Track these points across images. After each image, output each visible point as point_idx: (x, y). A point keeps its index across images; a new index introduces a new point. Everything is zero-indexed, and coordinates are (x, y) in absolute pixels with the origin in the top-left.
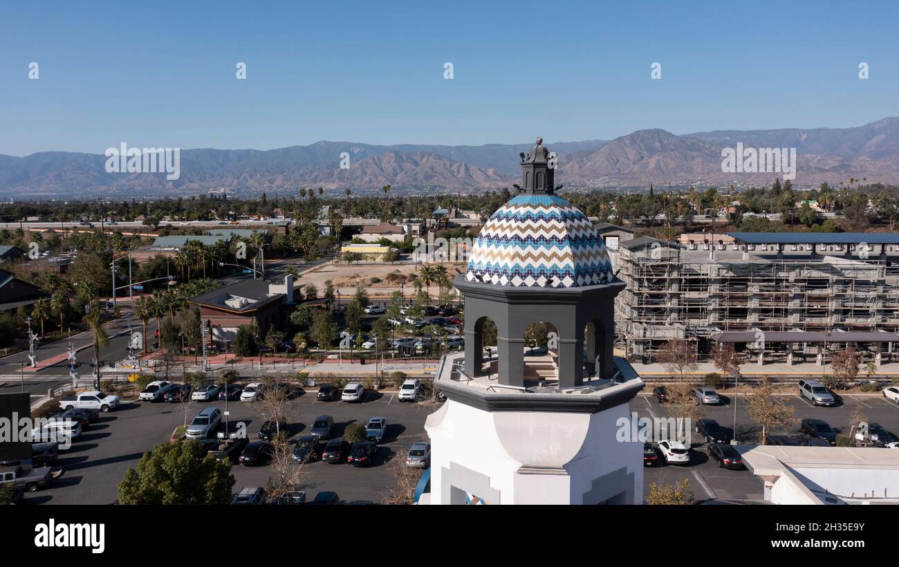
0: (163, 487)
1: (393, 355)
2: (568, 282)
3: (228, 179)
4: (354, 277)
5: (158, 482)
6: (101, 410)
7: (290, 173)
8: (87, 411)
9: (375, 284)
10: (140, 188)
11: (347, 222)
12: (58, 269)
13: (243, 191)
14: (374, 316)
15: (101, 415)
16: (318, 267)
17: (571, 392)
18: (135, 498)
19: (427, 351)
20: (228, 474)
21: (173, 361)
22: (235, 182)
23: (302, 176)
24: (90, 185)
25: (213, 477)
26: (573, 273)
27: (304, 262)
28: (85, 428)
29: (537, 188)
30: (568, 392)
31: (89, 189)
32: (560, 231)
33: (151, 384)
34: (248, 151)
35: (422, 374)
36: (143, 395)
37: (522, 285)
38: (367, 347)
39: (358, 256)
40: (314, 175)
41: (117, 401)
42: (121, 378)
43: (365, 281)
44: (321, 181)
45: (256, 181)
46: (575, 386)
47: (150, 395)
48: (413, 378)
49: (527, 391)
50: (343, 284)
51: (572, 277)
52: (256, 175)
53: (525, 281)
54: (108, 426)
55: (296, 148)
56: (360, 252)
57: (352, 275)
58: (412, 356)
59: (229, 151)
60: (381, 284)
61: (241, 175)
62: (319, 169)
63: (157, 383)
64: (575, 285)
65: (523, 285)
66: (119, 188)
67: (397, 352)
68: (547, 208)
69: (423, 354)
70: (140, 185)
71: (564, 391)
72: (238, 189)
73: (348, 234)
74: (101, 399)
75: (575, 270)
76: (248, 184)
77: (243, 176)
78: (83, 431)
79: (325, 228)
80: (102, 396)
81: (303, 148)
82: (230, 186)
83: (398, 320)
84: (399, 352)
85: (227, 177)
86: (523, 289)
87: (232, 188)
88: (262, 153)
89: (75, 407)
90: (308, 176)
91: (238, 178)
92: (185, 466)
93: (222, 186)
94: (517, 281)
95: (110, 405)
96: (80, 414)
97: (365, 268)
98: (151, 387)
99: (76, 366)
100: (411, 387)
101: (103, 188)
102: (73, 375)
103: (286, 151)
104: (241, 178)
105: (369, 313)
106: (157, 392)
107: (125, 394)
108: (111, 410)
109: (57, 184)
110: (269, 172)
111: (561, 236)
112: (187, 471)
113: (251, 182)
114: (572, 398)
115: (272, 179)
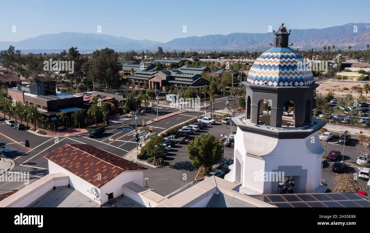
0: (199, 148)
1: (330, 121)
2: (275, 84)
3: (302, 42)
4: (336, 87)
5: (198, 146)
6: (209, 124)
7: (332, 39)
8: (204, 123)
9: (345, 91)
10: (266, 46)
11: (348, 61)
12: (218, 76)
13: (308, 47)
14: (334, 104)
15: (208, 125)
16: (323, 81)
17: (274, 129)
18: (190, 149)
19: (347, 122)
20: (221, 149)
21: (240, 111)
22: (305, 43)
23: (338, 40)
24: (248, 45)
25: (215, 148)
26: (278, 81)
27: (318, 79)
28: (201, 129)
29: (278, 44)
30: (272, 129)
31: (247, 47)
32: (277, 63)
33: (227, 118)
34: (312, 30)
35: (339, 131)
36: (223, 121)
37: (262, 85)
38: (320, 117)
39: (345, 78)
40: (343, 40)
41: (214, 122)
42: (220, 115)
43: (341, 89)
44: (347, 42)
45: (315, 43)
46: (276, 127)
47: (225, 122)
48: (329, 132)
49: (258, 126)
50: (329, 89)
51: (277, 82)
52: (315, 40)
53: (259, 83)
54: (209, 129)
55: (335, 27)
56: (346, 75)
57: (334, 86)
58: (340, 123)
59: (304, 30)
60: (348, 90)
61: (308, 40)
62: (347, 36)
63: (228, 118)
64: (278, 85)
65: (258, 84)
66: (258, 46)
67: (332, 120)
68: (276, 53)
69: (345, 123)
70: (266, 45)
71: (271, 128)
72: (306, 46)
73: (343, 67)
74: (209, 120)
75: (279, 79)
76: (311, 44)
77: (309, 41)
78: (200, 129)
79: (335, 64)
80: (210, 119)
81: (339, 27)
82: (303, 45)
83: (344, 107)
84: (334, 120)
85: (302, 41)
86: (258, 86)
87: (303, 46)
88: (319, 30)
89: (202, 121)
90: (340, 40)
91: (307, 42)
92: (206, 143)
93: (299, 45)
94: (256, 82)
95: (212, 123)
96: (201, 124)
97: (346, 83)
98: (226, 119)
99: (206, 108)
100: (327, 135)
101: (252, 46)
102: (205, 111)
103: (331, 29)
104: (308, 42)
105: (332, 103)
106: (228, 121)
107: (219, 120)
108: (212, 124)
109: (236, 45)
110: (321, 38)
111: (276, 65)
112: (207, 144)
113: (312, 43)
114: (274, 132)
115: (322, 42)
